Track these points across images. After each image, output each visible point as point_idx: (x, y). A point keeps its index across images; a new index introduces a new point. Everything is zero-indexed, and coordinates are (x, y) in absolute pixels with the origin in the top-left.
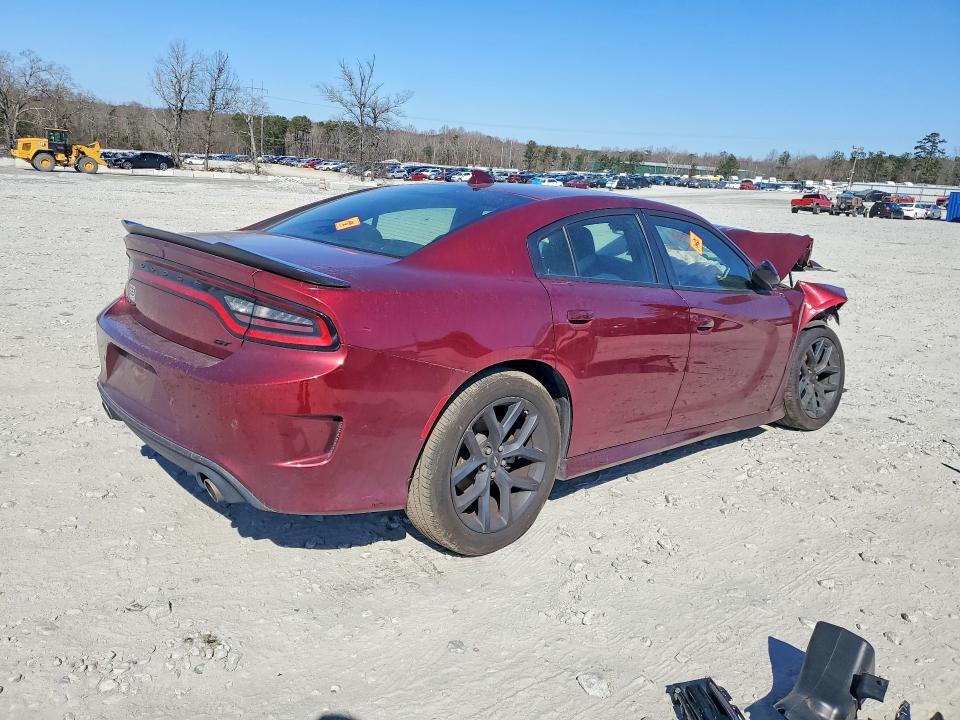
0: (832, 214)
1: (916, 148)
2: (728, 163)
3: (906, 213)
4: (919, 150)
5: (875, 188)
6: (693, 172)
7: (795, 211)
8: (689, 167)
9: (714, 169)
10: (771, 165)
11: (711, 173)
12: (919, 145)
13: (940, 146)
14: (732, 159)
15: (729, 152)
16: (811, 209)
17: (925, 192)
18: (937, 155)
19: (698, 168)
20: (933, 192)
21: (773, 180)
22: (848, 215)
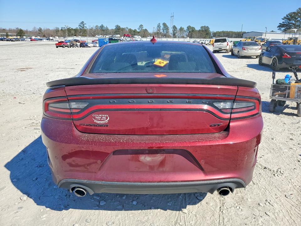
0: (68, 47)
1: (79, 26)
2: (20, 32)
3: (89, 46)
4: (80, 27)
5: (74, 39)
6: (7, 36)
7: (57, 47)
8: (5, 34)
9: (15, 34)
10: (36, 32)
11: (15, 36)
12: (79, 25)
13: (85, 25)
14: (21, 30)
15: (20, 28)
16: (62, 46)
17: (88, 39)
18: (85, 28)
19: (9, 34)
20: (90, 39)
21: (39, 37)
22: (73, 47)
